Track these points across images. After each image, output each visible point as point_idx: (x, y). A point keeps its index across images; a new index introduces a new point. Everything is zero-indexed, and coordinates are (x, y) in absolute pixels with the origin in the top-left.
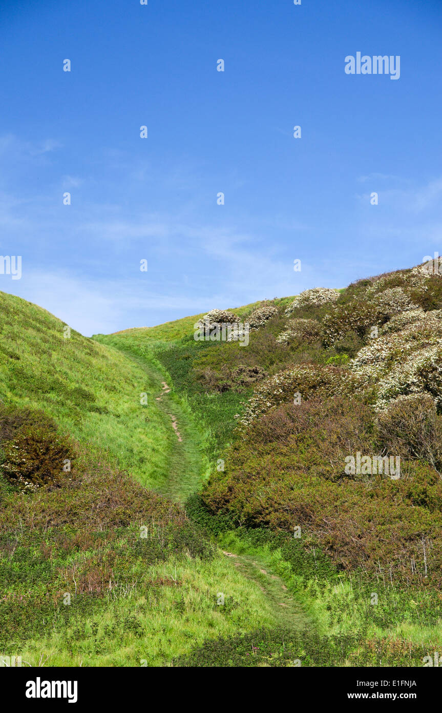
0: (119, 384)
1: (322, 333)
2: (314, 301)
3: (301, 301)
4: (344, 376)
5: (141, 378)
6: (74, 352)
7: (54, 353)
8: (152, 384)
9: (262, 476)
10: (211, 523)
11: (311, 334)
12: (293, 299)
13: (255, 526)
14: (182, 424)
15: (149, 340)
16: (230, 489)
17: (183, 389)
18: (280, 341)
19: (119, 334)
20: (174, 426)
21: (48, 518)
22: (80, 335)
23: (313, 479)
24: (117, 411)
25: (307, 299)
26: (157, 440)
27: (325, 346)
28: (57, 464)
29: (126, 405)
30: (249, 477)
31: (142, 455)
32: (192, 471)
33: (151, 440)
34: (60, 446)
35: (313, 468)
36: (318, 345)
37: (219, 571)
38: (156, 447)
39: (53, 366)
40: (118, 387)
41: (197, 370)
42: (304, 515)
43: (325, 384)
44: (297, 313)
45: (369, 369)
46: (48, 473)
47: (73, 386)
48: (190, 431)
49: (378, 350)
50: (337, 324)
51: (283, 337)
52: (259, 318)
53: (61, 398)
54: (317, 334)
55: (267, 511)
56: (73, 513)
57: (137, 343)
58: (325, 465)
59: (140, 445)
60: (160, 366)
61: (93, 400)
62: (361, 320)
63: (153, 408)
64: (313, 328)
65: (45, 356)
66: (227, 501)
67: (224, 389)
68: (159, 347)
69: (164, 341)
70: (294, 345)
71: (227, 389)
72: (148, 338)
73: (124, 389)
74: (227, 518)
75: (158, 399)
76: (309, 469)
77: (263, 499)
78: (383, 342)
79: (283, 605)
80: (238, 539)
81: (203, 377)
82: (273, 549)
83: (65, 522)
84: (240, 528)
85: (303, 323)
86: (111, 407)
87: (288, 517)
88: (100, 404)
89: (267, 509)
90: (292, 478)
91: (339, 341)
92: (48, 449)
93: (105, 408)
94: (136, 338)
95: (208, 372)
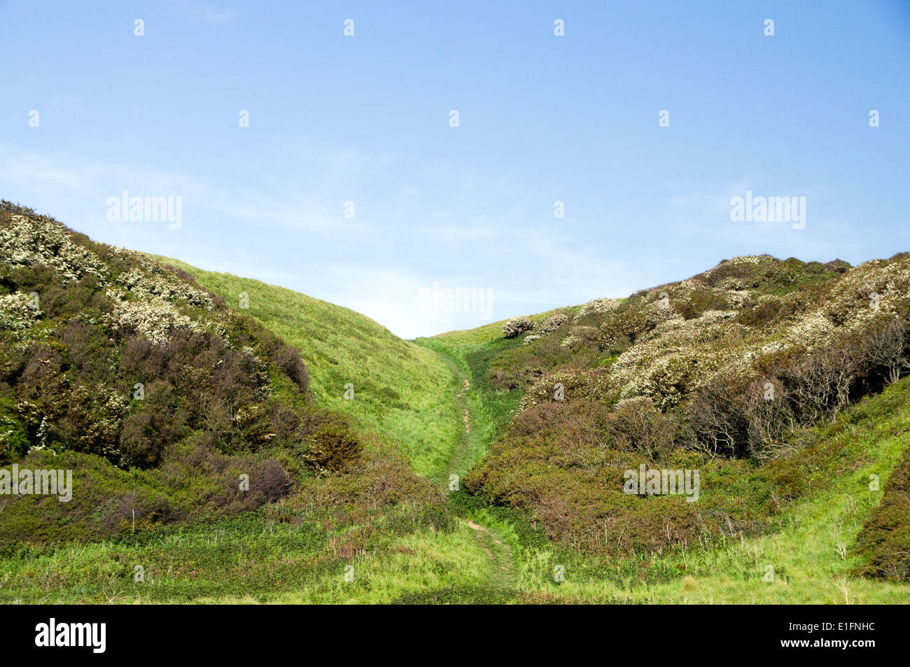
0: (425, 383)
1: (599, 339)
2: (598, 310)
3: (587, 310)
4: (600, 379)
5: (446, 377)
6: (388, 357)
7: (370, 357)
8: (456, 382)
9: (511, 464)
10: (470, 503)
11: (590, 339)
12: (580, 307)
13: (501, 505)
14: (472, 417)
15: (462, 342)
16: (485, 475)
17: (479, 387)
18: (564, 345)
19: (437, 338)
20: (466, 419)
21: (333, 499)
22: (399, 340)
23: (549, 467)
24: (418, 407)
25: (592, 308)
26: (446, 431)
27: (601, 349)
28: (347, 454)
29: (427, 402)
30: (501, 466)
31: (430, 445)
32: (471, 458)
33: (441, 432)
34: (350, 440)
35: (551, 458)
36: (596, 349)
37: (456, 541)
38: (444, 438)
39: (368, 370)
40: (423, 386)
41: (491, 371)
42: (535, 496)
43: (582, 385)
44: (583, 320)
45: (624, 371)
46: (339, 462)
47: (383, 386)
48: (477, 423)
49: (634, 356)
50: (612, 331)
51: (567, 341)
52: (552, 324)
53: (371, 396)
54: (595, 339)
55: (509, 493)
56: (354, 494)
57: (451, 345)
58: (560, 455)
59: (430, 436)
60: (466, 366)
61: (398, 398)
62: (632, 327)
63: (450, 404)
64: (592, 334)
65: (361, 360)
66: (483, 485)
67: (513, 387)
68: (468, 349)
69: (474, 344)
70: (575, 349)
71: (515, 387)
72: (462, 340)
73: (428, 387)
74: (481, 499)
75: (458, 395)
76: (548, 459)
77: (507, 484)
78: (639, 348)
79: (503, 568)
80: (488, 516)
81: (495, 376)
82: (510, 523)
83: (347, 501)
84: (491, 506)
85: (584, 330)
86: (412, 404)
87: (524, 498)
88: (403, 401)
89: (509, 491)
90: (533, 466)
91: (614, 345)
92: (340, 443)
93: (407, 404)
94: (451, 341)
95: (500, 373)
